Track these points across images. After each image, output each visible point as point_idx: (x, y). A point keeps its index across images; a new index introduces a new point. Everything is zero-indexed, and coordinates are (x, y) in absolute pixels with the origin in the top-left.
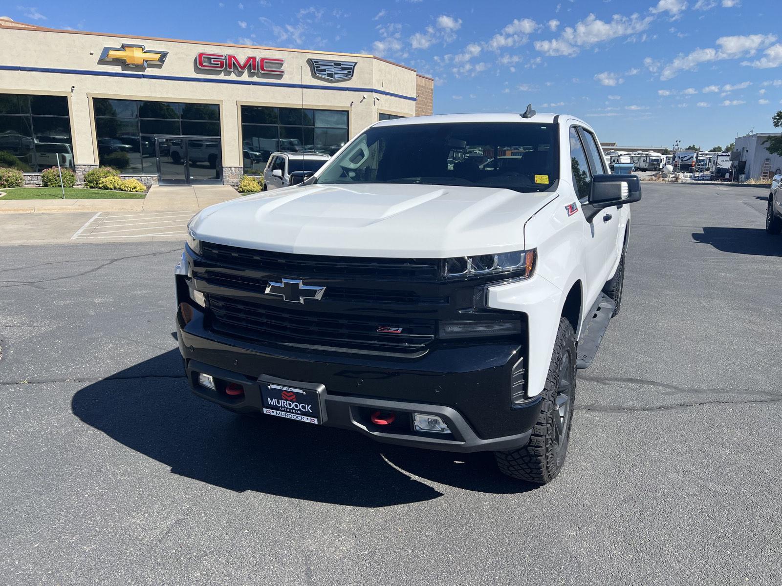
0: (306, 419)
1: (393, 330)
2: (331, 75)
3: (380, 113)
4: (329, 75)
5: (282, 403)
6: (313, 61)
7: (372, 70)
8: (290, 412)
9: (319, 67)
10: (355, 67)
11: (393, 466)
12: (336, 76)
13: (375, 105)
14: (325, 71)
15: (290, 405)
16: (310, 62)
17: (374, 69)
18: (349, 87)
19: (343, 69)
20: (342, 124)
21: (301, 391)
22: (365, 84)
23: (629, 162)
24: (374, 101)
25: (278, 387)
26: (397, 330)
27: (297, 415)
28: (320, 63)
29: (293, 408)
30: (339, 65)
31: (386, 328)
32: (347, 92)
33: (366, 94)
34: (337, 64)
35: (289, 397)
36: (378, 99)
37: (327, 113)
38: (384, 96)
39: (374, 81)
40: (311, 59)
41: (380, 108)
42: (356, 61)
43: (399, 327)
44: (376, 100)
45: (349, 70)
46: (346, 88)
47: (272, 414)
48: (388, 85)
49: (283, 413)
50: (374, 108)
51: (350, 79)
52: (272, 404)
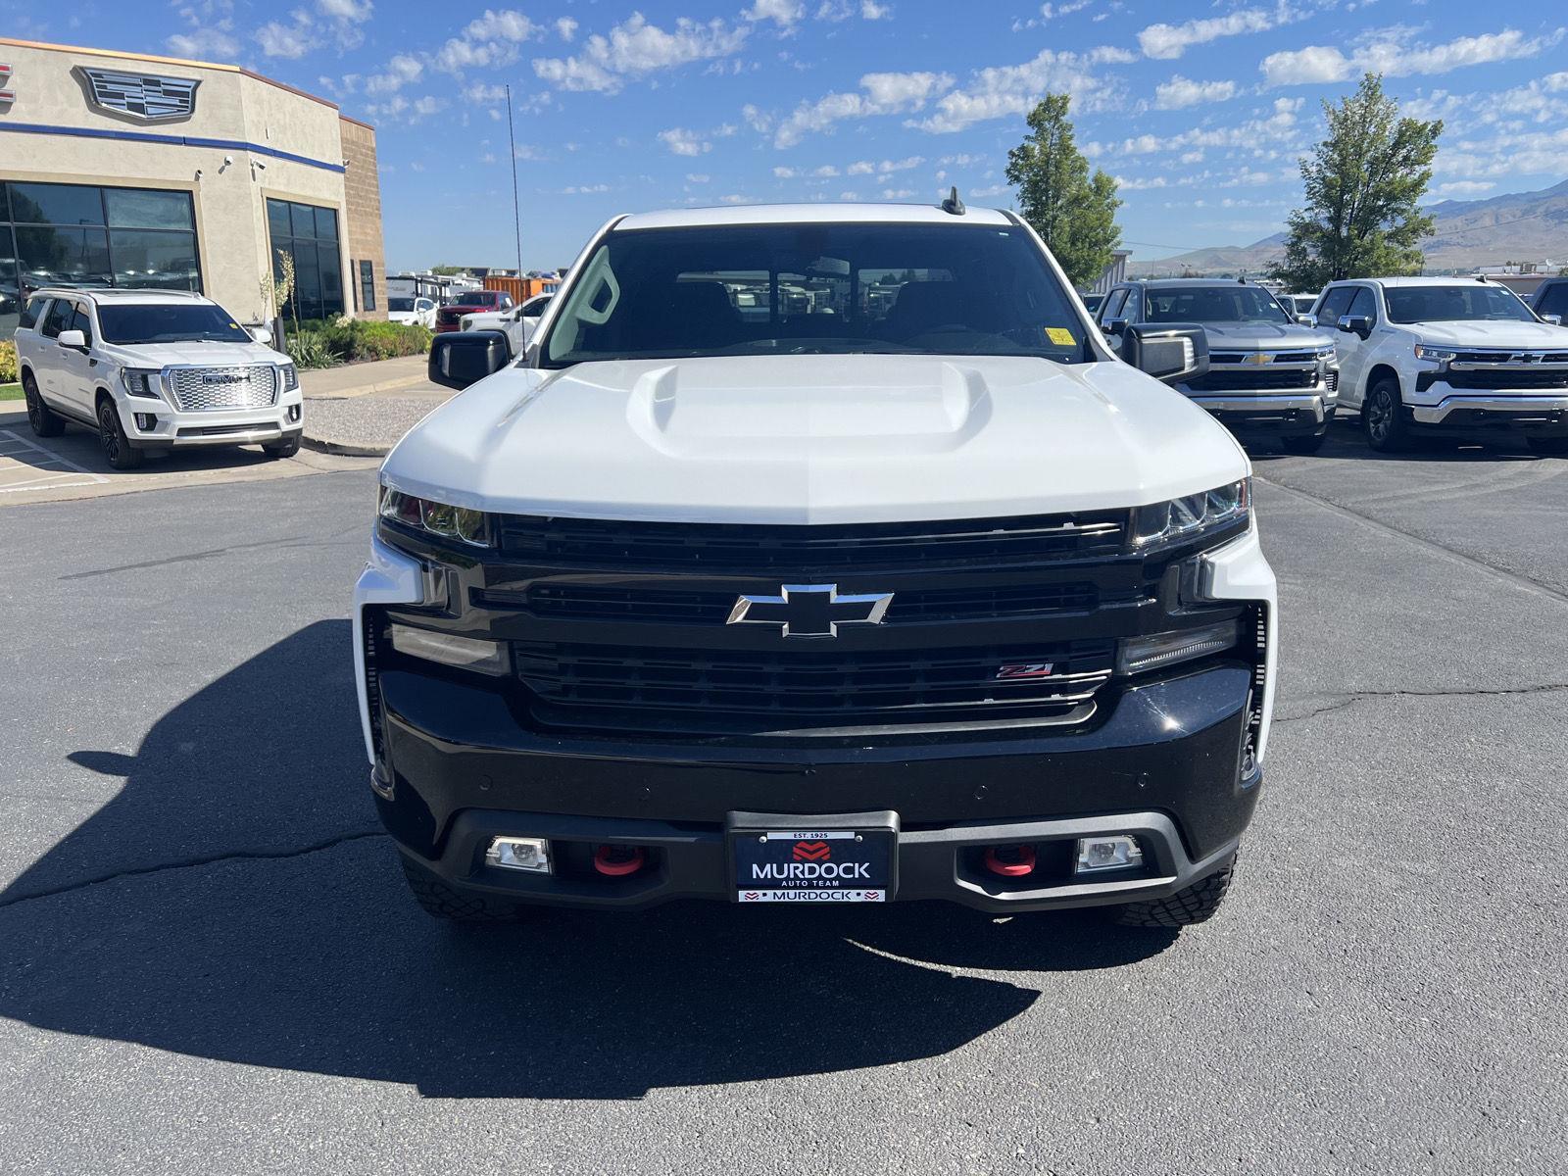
0: (854, 896)
1: (1033, 669)
2: (139, 108)
3: (268, 198)
4: (132, 106)
5: (790, 870)
6: (88, 71)
7: (240, 101)
8: (810, 886)
9: (105, 87)
10: (198, 91)
11: (894, 957)
12: (150, 110)
13: (254, 180)
14: (121, 96)
15: (812, 871)
16: (78, 73)
17: (243, 99)
18: (185, 136)
19: (167, 93)
20: (178, 221)
21: (850, 835)
22: (228, 131)
23: (754, 304)
24: (253, 171)
25: (789, 836)
26: (1043, 669)
27: (830, 892)
28: (106, 78)
29: (820, 877)
30: (157, 83)
31: (1019, 668)
32: (183, 148)
33: (231, 155)
34: (151, 82)
35: (812, 853)
36: (262, 167)
37: (136, 194)
38: (273, 160)
39: (247, 124)
40: (82, 69)
41: (267, 186)
42: (198, 78)
43: (1044, 661)
44: (256, 168)
45: (184, 99)
46: (180, 138)
47: (762, 899)
48: (280, 136)
49: (792, 893)
50: (254, 187)
51: (188, 119)
52: (762, 876)
